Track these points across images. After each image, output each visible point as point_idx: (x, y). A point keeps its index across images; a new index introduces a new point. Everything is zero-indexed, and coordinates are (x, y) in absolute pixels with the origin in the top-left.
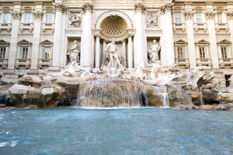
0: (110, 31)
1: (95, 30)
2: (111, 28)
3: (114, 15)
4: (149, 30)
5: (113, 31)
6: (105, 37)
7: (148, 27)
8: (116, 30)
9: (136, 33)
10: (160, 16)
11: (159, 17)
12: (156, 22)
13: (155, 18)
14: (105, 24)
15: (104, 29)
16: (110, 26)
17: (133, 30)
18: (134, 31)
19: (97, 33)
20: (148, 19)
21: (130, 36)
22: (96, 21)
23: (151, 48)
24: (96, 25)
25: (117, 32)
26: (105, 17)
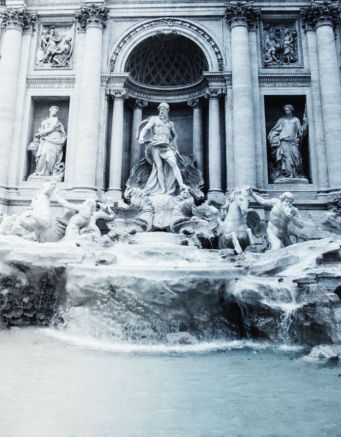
0: (154, 72)
2: (159, 65)
3: (166, 32)
4: (272, 77)
5: (163, 73)
6: (141, 93)
7: (266, 66)
8: (175, 69)
9: (231, 84)
10: (303, 35)
11: (300, 37)
12: (292, 52)
13: (287, 38)
14: (140, 55)
15: (138, 68)
16: (156, 58)
17: (222, 77)
18: (225, 81)
19: (117, 85)
20: (268, 40)
21: (214, 95)
22: (113, 51)
23: (278, 129)
24: (113, 62)
25: (176, 75)
26: (140, 38)
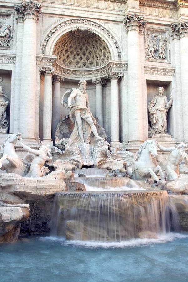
0: (68, 57)
1: (43, 58)
2: (72, 52)
3: (83, 29)
4: (152, 68)
6: (60, 71)
7: (148, 60)
9: (127, 70)
10: (171, 42)
11: (169, 43)
12: (164, 52)
13: (161, 43)
14: (61, 44)
15: (58, 53)
16: (71, 47)
17: (121, 64)
18: (123, 68)
19: (48, 64)
20: (148, 42)
21: (115, 76)
23: (155, 102)
24: (44, 47)
